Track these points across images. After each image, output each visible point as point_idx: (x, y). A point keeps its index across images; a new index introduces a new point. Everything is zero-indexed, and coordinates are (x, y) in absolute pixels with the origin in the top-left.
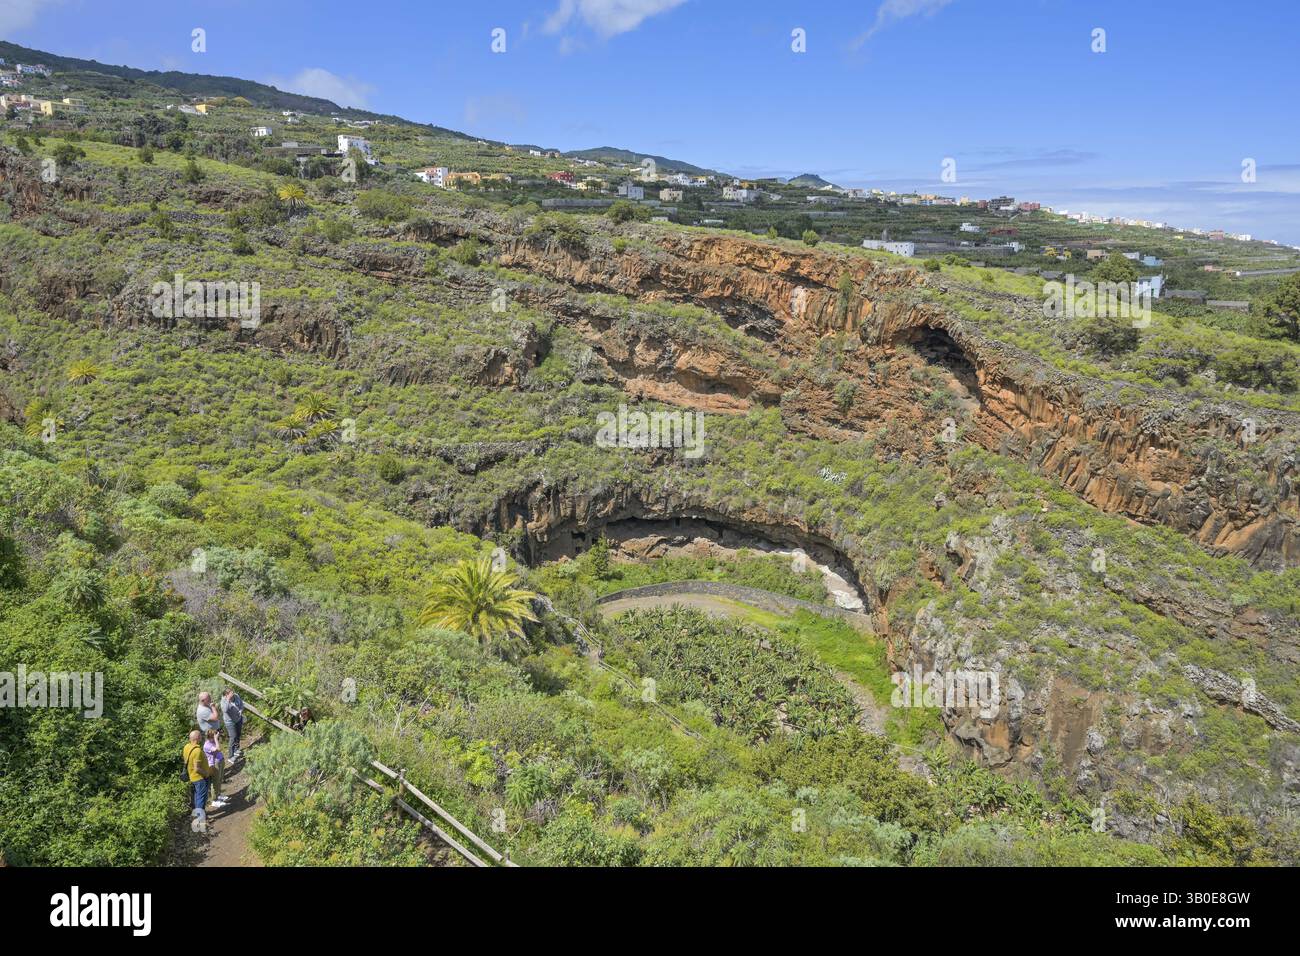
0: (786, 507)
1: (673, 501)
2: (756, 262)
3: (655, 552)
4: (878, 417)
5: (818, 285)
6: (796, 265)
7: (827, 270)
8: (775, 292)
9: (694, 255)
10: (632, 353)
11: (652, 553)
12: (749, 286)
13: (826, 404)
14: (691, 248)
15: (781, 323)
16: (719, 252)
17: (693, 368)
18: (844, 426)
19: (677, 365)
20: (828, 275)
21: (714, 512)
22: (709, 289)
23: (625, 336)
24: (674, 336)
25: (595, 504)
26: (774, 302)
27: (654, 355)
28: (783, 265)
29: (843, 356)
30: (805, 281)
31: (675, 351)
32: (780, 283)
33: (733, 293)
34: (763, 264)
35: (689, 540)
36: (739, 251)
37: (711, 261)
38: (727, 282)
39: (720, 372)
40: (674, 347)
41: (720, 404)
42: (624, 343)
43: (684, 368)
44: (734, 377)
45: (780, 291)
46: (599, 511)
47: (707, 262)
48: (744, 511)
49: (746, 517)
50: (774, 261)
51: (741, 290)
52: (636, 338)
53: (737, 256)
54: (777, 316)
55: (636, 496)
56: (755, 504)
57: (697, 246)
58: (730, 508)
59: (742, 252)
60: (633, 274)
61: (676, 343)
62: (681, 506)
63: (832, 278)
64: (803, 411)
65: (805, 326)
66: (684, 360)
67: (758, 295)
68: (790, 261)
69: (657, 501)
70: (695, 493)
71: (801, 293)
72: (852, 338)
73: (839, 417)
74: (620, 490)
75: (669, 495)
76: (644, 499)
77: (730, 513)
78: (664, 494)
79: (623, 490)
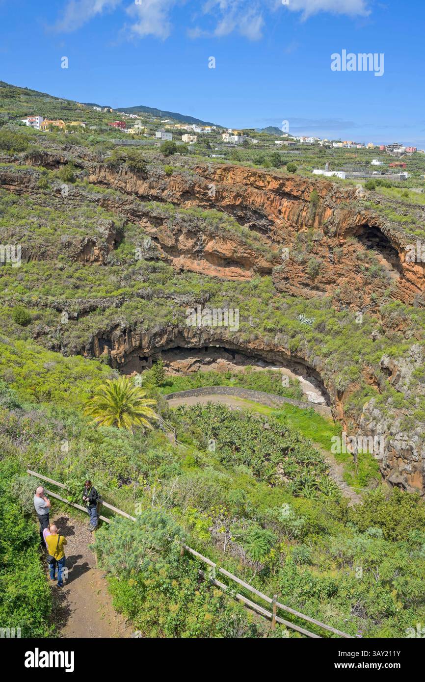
0: (276, 339)
1: (204, 336)
2: (257, 183)
3: (193, 368)
4: (334, 282)
5: (296, 198)
6: (283, 185)
7: (302, 188)
8: (269, 202)
9: (217, 178)
10: (177, 240)
11: (190, 370)
12: (252, 198)
13: (301, 274)
14: (215, 173)
15: (272, 223)
16: (233, 176)
17: (216, 251)
18: (313, 288)
19: (206, 249)
20: (303, 192)
21: (230, 343)
22: (226, 200)
23: (173, 230)
24: (204, 231)
25: (155, 339)
26: (268, 208)
27: (191, 242)
28: (275, 185)
29: (312, 244)
30: (288, 195)
31: (205, 240)
32: (272, 197)
33: (241, 203)
34: (261, 184)
35: (214, 361)
36: (246, 175)
37: (228, 181)
38: (238, 195)
39: (233, 253)
40: (204, 237)
41: (233, 274)
42: (171, 235)
43: (210, 251)
44: (243, 257)
45: (272, 202)
46: (157, 343)
47: (225, 182)
48: (250, 342)
49: (251, 346)
50: (269, 182)
51: (247, 200)
52: (180, 231)
53: (245, 178)
54: (270, 218)
55: (181, 333)
56: (257, 338)
57: (219, 171)
58: (241, 340)
59: (248, 176)
60: (177, 190)
61: (205, 235)
62: (209, 339)
63: (306, 194)
64: (286, 279)
65: (288, 224)
66: (210, 246)
67: (257, 204)
68: (279, 182)
69: (194, 336)
70: (219, 331)
71: (286, 203)
72: (318, 232)
73: (309, 283)
74: (171, 329)
75: (202, 332)
76: (186, 335)
77: (241, 343)
78: (198, 332)
79: (173, 329)
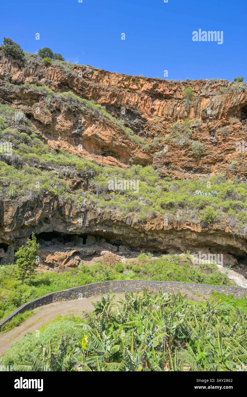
0: (178, 216)
1: (90, 216)
2: (131, 87)
3: (71, 262)
4: (222, 160)
5: (168, 97)
6: (155, 86)
7: (174, 88)
8: (143, 102)
9: (94, 77)
10: (54, 120)
11: (69, 263)
12: (127, 98)
13: (183, 158)
14: (92, 73)
15: (145, 120)
16: (108, 80)
17: (96, 136)
18: (196, 171)
19: (85, 133)
20: (175, 91)
21: (122, 224)
22: (102, 98)
23: (50, 107)
24: (84, 114)
25: (23, 212)
26: (142, 108)
27: (69, 124)
28: (148, 86)
29: (191, 131)
30: (160, 96)
31: (85, 123)
32: (146, 97)
33: (116, 103)
34: (135, 87)
36: (120, 79)
37: (104, 83)
38: (113, 95)
39: (112, 141)
40: (83, 120)
41: (111, 163)
42: (49, 112)
43: (89, 135)
44: (121, 146)
45: (146, 101)
46: (27, 218)
47: (101, 84)
48: (145, 222)
49: (147, 227)
50: (142, 85)
51: (121, 100)
52: (58, 110)
53: (119, 82)
54: (143, 116)
55: (60, 209)
56: (155, 216)
57: (96, 73)
58: (135, 220)
59: (122, 80)
60: (55, 78)
61: (85, 118)
62: (95, 220)
63: (177, 93)
64: (167, 164)
65: (163, 118)
66: (89, 131)
67: (132, 104)
68: (153, 83)
69: (78, 215)
70: (107, 210)
71: (157, 102)
72: (196, 121)
73: (193, 165)
74: (48, 201)
75: (87, 211)
76: (67, 213)
77: (135, 224)
78: (83, 210)
79: (51, 201)
